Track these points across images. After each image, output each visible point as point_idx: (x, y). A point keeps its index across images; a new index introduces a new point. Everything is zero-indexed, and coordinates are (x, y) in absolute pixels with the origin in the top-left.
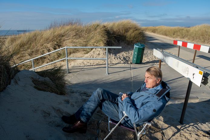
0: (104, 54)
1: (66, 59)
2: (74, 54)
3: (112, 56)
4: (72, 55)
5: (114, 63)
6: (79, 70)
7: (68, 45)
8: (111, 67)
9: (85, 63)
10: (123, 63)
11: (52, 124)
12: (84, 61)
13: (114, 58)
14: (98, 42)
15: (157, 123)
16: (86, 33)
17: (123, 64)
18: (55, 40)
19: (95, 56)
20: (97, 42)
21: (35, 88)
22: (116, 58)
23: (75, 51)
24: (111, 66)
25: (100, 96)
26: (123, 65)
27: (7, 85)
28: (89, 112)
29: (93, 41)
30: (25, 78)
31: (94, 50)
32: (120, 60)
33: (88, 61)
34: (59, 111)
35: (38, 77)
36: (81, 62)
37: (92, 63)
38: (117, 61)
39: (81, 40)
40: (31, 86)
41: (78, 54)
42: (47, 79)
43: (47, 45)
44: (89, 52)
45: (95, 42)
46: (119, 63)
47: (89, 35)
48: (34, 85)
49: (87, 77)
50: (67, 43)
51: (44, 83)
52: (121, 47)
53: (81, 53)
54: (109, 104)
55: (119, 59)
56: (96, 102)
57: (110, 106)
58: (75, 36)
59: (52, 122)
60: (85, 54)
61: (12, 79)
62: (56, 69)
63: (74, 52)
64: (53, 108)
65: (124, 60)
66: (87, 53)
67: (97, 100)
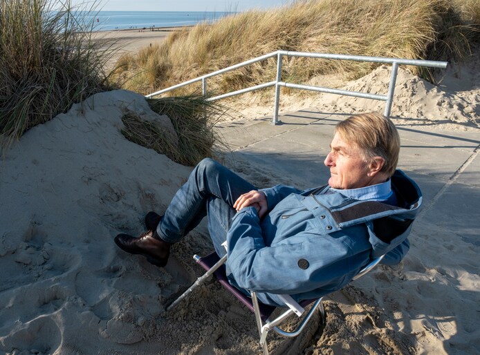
0: (406, 85)
1: (274, 85)
2: (321, 77)
3: (435, 96)
4: (314, 79)
5: (430, 117)
6: (307, 121)
7: (313, 51)
8: (414, 128)
9: (341, 104)
10: (461, 124)
11: (113, 220)
12: (340, 100)
13: (439, 104)
14: (397, 44)
15: (418, 336)
16: (373, 18)
17: (462, 127)
18: (283, 35)
19: (375, 88)
20: (393, 46)
21: (123, 133)
22: (445, 105)
23: (327, 68)
24: (414, 125)
25: (200, 180)
26: (461, 130)
27: (58, 112)
28: (173, 215)
29: (381, 42)
30: (109, 105)
31: (380, 69)
32: (459, 113)
33: (351, 100)
34: (149, 199)
35: (141, 110)
36: (331, 102)
37: (358, 109)
38: (446, 114)
39: (349, 39)
40: (115, 126)
41: (332, 79)
42: (164, 120)
43: (263, 46)
44: (363, 75)
45: (388, 46)
46: (450, 121)
47: (378, 23)
48: (122, 126)
49: (314, 143)
50: (310, 45)
51: (150, 128)
52: (444, 64)
53: (340, 75)
54: (220, 210)
55: (456, 107)
56: (191, 195)
57: (221, 217)
58: (339, 24)
59: (115, 217)
60: (350, 79)
61: (76, 102)
62: (195, 98)
63: (321, 72)
64: (139, 188)
65: (472, 114)
66: (356, 78)
67: (192, 189)
